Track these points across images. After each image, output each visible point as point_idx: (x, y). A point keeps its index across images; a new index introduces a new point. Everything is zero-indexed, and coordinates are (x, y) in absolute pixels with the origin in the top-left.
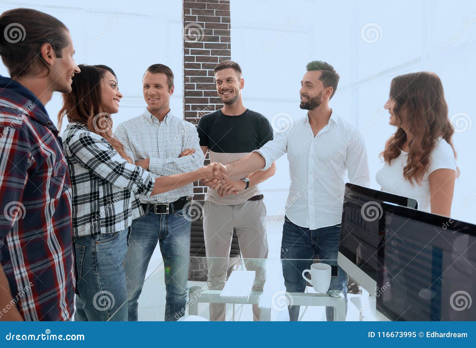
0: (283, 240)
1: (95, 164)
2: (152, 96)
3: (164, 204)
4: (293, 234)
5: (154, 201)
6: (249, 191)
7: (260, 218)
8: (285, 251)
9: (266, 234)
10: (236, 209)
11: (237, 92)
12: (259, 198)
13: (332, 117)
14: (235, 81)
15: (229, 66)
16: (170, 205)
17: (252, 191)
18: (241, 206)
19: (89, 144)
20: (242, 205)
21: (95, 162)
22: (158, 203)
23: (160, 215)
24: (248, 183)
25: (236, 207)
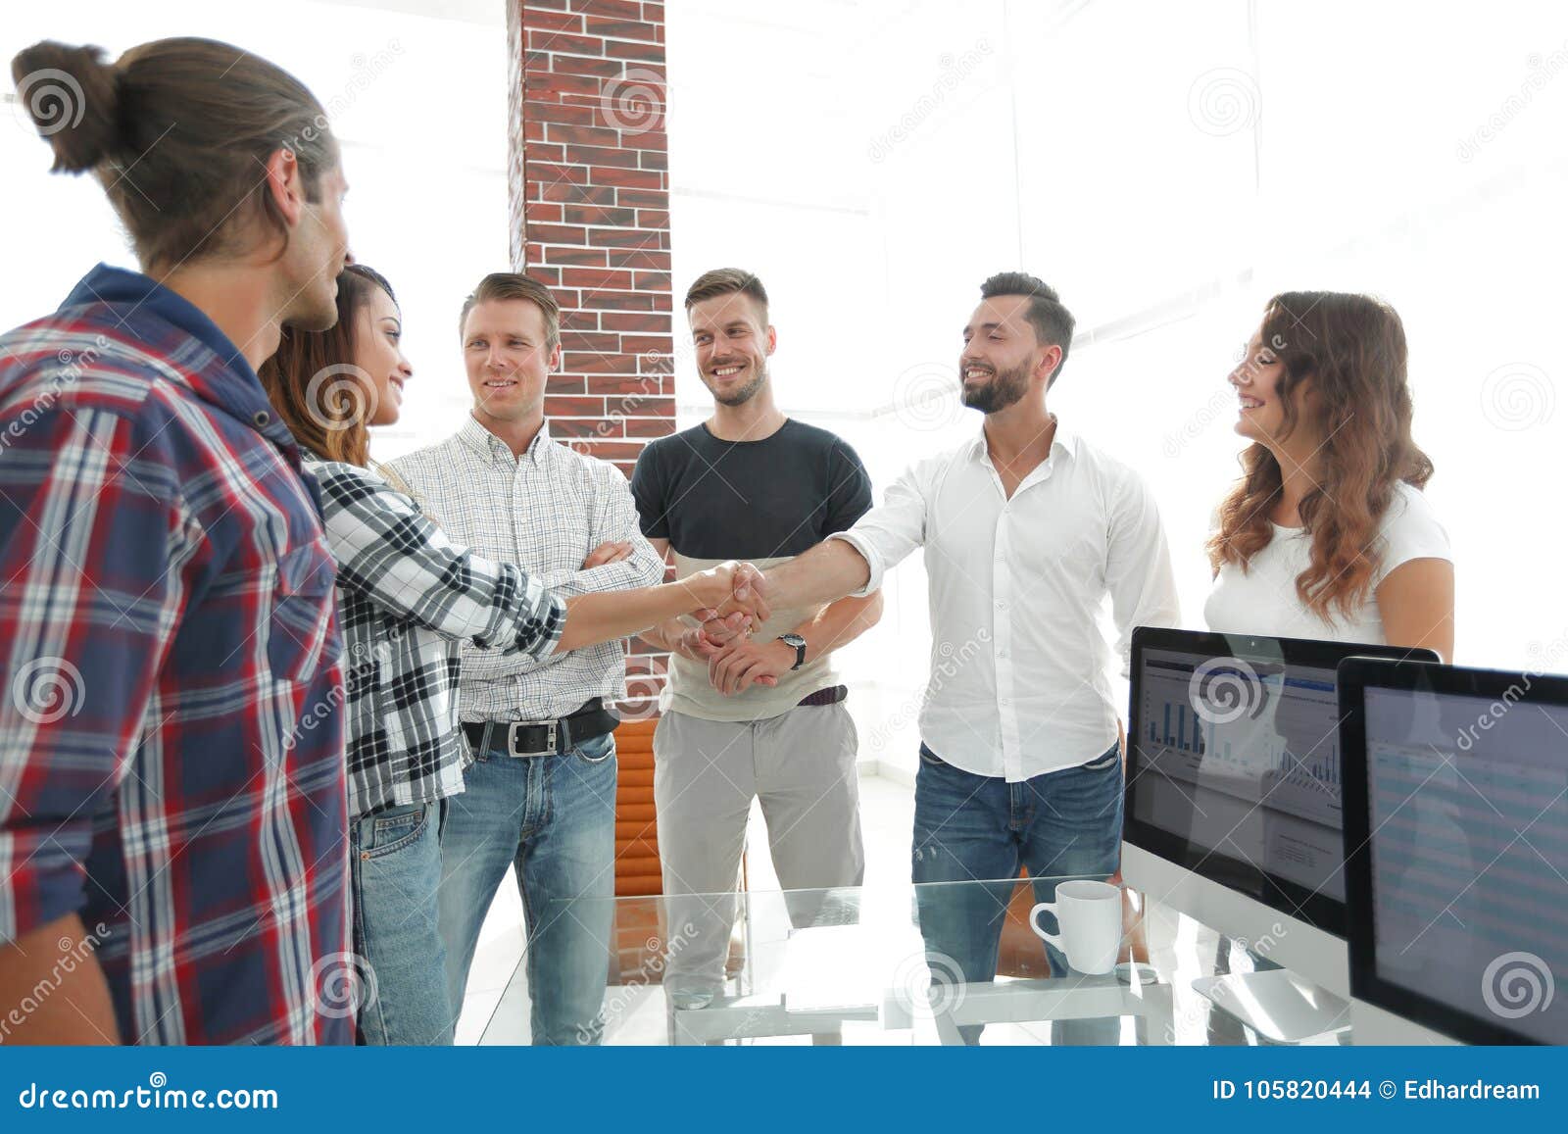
0: (917, 821)
1: (381, 562)
2: (496, 371)
3: (541, 723)
4: (952, 800)
5: (507, 714)
6: (801, 674)
7: (840, 762)
8: (926, 853)
9: (858, 815)
10: (761, 733)
11: (759, 365)
12: (832, 696)
13: (1060, 437)
14: (751, 333)
15: (734, 287)
16: (559, 726)
17: (813, 674)
18: (777, 724)
19: (359, 496)
20: (781, 718)
21: (379, 556)
22: (521, 720)
23: (527, 760)
24: (801, 651)
25: (762, 729)
